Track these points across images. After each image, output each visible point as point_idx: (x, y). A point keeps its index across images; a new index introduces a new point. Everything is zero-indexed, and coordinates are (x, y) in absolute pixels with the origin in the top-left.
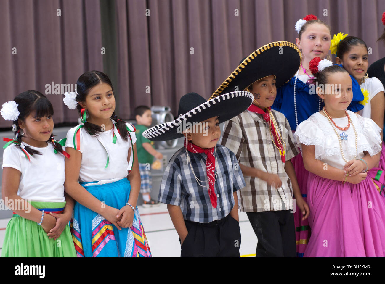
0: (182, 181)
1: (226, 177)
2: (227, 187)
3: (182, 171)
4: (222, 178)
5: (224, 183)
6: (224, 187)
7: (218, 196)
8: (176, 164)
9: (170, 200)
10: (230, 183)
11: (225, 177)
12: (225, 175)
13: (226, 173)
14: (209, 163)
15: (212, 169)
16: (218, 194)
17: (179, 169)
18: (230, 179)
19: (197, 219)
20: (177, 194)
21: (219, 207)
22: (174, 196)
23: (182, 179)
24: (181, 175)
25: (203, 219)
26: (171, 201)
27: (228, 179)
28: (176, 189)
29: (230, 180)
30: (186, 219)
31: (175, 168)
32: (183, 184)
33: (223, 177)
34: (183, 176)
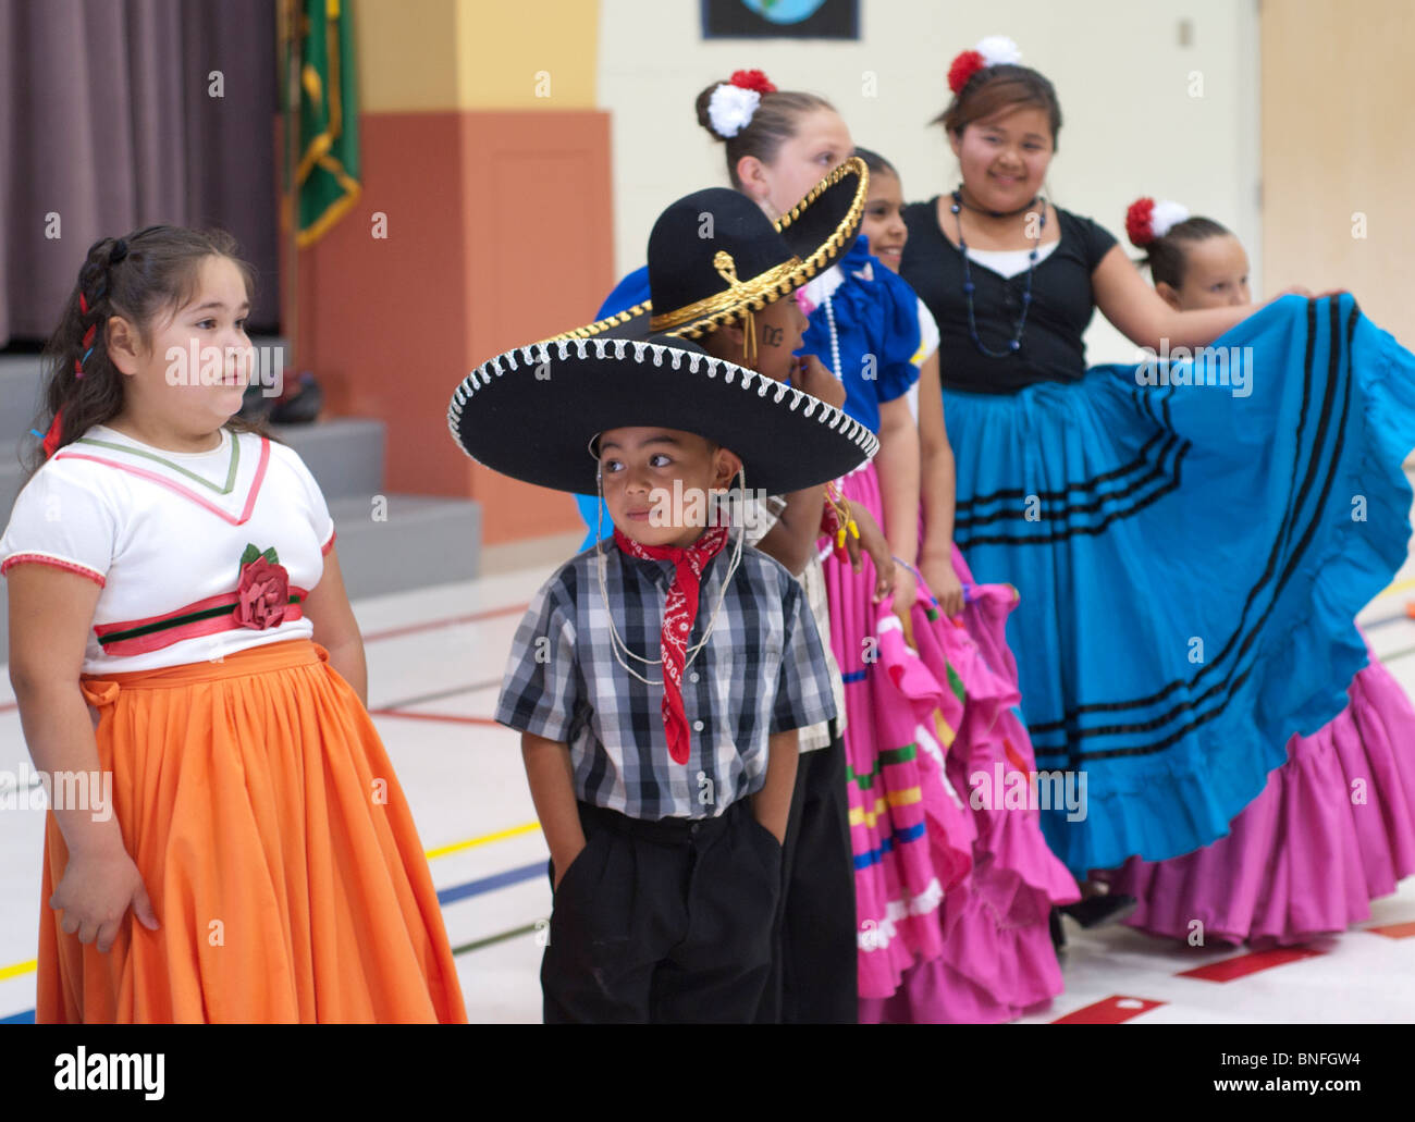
0: (574, 650)
1: (747, 667)
2: (741, 704)
3: (580, 612)
4: (729, 666)
5: (732, 685)
6: (732, 700)
7: (699, 726)
8: (562, 586)
9: (530, 717)
10: (758, 691)
11: (742, 667)
12: (743, 658)
13: (751, 652)
14: (674, 599)
15: (682, 620)
16: (700, 719)
17: (571, 604)
18: (762, 678)
19: (616, 802)
20: (551, 697)
21: (699, 766)
22: (542, 702)
23: (576, 641)
24: (576, 628)
25: (638, 803)
26: (532, 721)
27: (752, 677)
28: (553, 676)
29: (759, 681)
30: (583, 797)
31: (556, 599)
32: (579, 662)
33: (734, 663)
34: (583, 633)
